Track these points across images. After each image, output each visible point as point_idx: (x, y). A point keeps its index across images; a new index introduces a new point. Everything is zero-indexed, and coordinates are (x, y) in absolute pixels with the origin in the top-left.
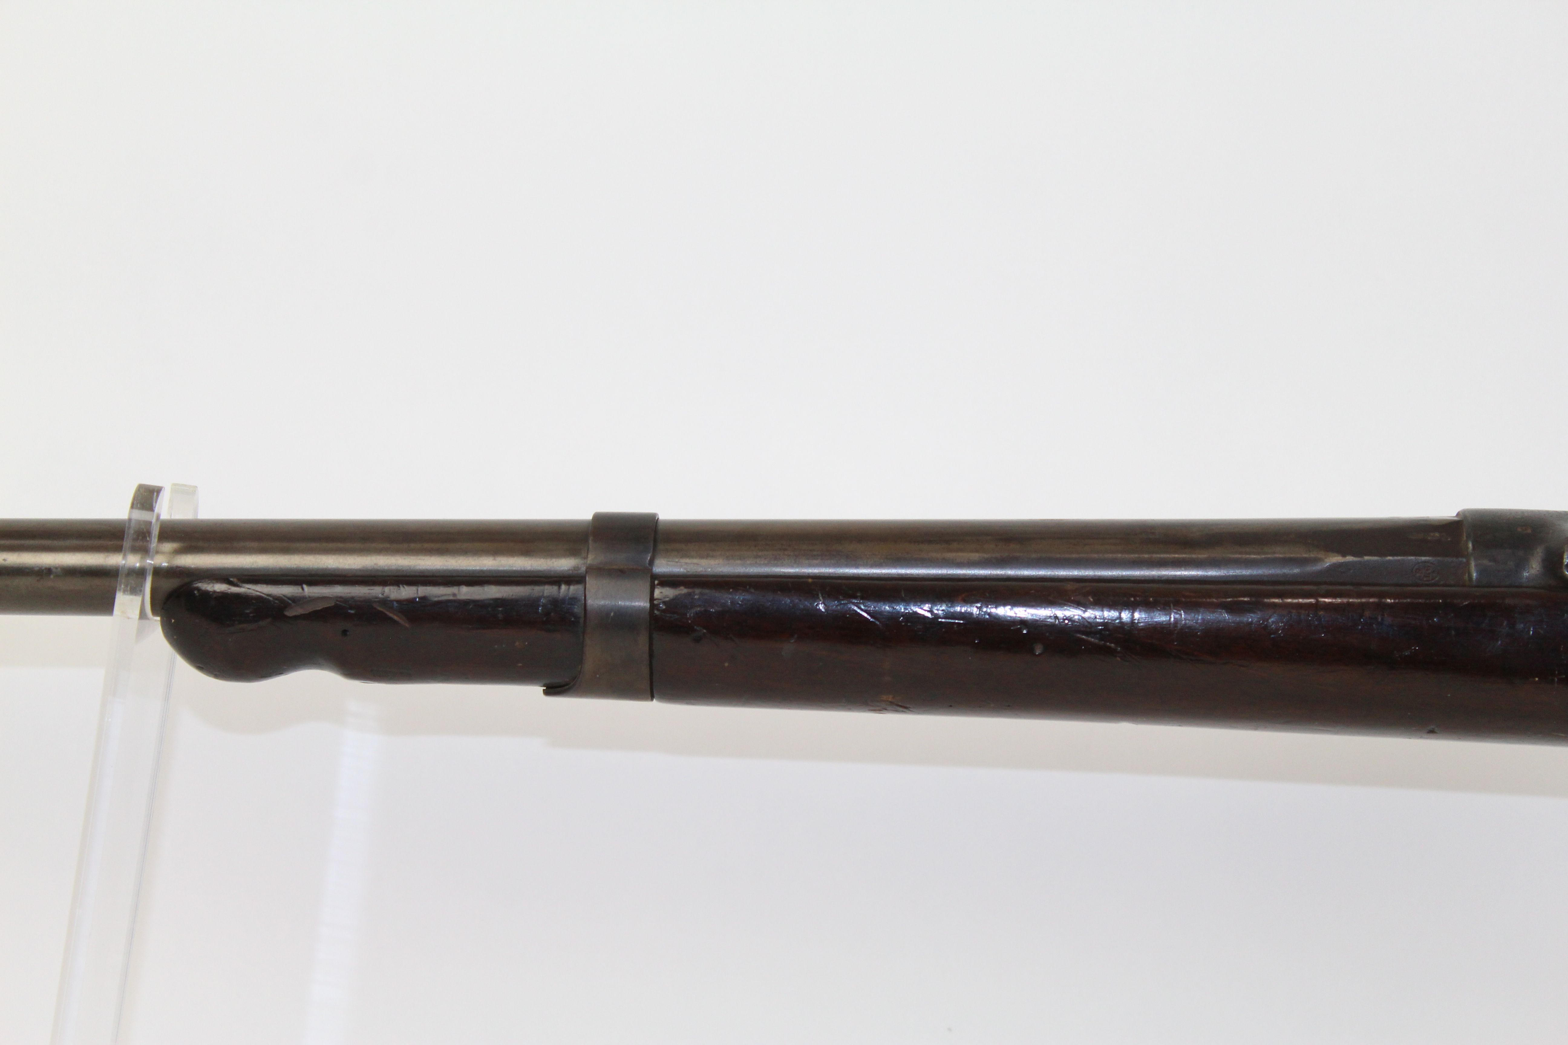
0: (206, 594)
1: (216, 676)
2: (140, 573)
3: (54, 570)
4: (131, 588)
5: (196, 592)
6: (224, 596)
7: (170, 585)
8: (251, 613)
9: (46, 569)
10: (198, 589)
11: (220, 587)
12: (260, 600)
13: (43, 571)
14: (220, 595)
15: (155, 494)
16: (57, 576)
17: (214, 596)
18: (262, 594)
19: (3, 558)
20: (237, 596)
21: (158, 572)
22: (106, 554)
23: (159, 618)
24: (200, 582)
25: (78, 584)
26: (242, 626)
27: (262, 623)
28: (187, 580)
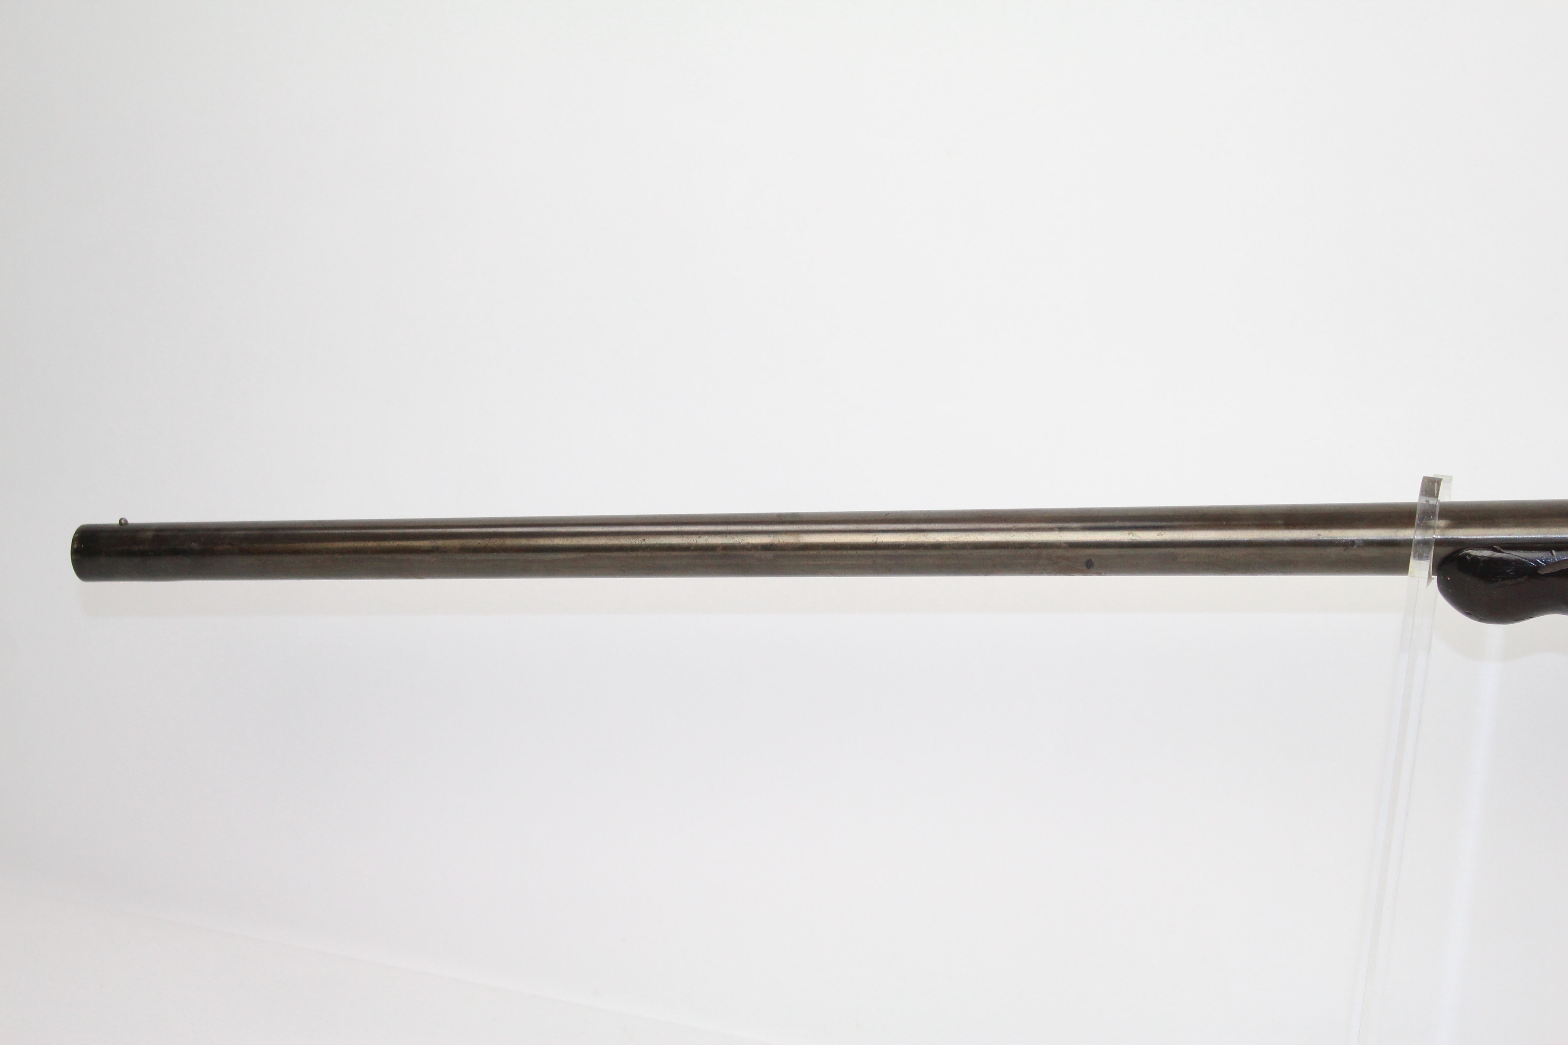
0: (1475, 559)
1: (1480, 620)
2: (1425, 543)
3: (1357, 542)
4: (1419, 555)
5: (1467, 557)
6: (1490, 560)
7: (1446, 551)
8: (1511, 572)
9: (1351, 541)
10: (1469, 555)
11: (1487, 553)
12: (1519, 563)
13: (1348, 542)
14: (1487, 559)
15: (1436, 483)
16: (1359, 546)
17: (1482, 560)
18: (1520, 558)
19: (1318, 534)
20: (1501, 560)
21: (1439, 543)
22: (1396, 529)
23: (1436, 577)
24: (1470, 549)
25: (1374, 552)
26: (1504, 582)
27: (1520, 580)
28: (1458, 547)
